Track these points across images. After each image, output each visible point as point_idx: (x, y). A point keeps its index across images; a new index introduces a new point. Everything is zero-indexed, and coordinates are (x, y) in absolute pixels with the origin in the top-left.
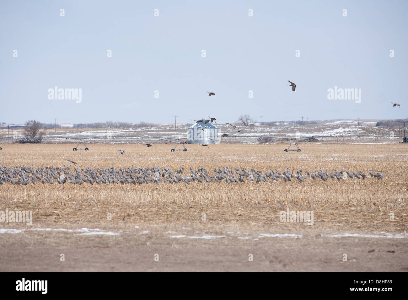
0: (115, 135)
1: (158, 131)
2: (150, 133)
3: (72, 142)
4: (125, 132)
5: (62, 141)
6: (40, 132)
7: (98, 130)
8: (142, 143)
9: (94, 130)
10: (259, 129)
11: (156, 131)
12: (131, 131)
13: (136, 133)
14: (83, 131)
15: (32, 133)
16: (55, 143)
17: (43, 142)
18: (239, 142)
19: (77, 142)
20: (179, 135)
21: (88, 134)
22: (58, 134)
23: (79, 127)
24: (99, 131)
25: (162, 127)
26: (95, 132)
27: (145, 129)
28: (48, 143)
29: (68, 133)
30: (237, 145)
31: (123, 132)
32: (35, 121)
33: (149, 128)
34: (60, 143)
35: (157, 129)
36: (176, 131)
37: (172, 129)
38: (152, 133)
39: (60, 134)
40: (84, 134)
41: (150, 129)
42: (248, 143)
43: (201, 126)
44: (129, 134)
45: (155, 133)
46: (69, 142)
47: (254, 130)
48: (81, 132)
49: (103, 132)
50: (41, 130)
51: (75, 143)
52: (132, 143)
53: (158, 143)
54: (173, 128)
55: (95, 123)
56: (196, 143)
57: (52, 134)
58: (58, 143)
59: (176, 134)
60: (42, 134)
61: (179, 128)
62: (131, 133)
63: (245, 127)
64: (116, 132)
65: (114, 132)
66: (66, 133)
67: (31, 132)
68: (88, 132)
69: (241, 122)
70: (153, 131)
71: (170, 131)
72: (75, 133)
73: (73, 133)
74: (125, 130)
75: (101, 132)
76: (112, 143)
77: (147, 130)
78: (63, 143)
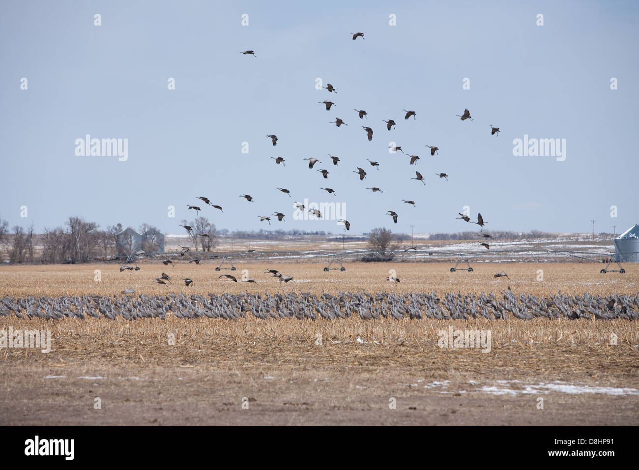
0: (502, 250)
1: (566, 243)
2: (554, 247)
3: (439, 260)
4: (516, 245)
5: (423, 259)
6: (392, 246)
7: (474, 242)
8: (543, 262)
9: (469, 242)
11: (562, 243)
12: (525, 244)
13: (532, 246)
14: (453, 244)
15: (380, 247)
16: (414, 262)
17: (396, 259)
19: (446, 260)
20: (598, 250)
21: (460, 248)
23: (442, 238)
25: (572, 238)
26: (471, 245)
27: (547, 240)
28: (403, 261)
29: (430, 246)
31: (512, 245)
32: (384, 230)
33: (552, 238)
34: (420, 261)
35: (565, 240)
36: (594, 243)
37: (587, 240)
38: (557, 246)
39: (420, 247)
40: (454, 248)
41: (553, 241)
43: (635, 235)
44: (521, 248)
45: (562, 246)
46: (435, 260)
48: (450, 244)
50: (393, 243)
51: (442, 261)
52: (528, 262)
53: (568, 262)
54: (589, 238)
55: (463, 233)
56: (627, 261)
58: (418, 262)
59: (593, 248)
60: (395, 248)
61: (598, 238)
62: (525, 246)
64: (503, 245)
65: (500, 245)
66: (428, 247)
67: (379, 245)
68: (461, 245)
70: (558, 243)
71: (584, 243)
72: (442, 247)
73: (439, 246)
76: (497, 261)
77: (549, 241)
78: (426, 261)
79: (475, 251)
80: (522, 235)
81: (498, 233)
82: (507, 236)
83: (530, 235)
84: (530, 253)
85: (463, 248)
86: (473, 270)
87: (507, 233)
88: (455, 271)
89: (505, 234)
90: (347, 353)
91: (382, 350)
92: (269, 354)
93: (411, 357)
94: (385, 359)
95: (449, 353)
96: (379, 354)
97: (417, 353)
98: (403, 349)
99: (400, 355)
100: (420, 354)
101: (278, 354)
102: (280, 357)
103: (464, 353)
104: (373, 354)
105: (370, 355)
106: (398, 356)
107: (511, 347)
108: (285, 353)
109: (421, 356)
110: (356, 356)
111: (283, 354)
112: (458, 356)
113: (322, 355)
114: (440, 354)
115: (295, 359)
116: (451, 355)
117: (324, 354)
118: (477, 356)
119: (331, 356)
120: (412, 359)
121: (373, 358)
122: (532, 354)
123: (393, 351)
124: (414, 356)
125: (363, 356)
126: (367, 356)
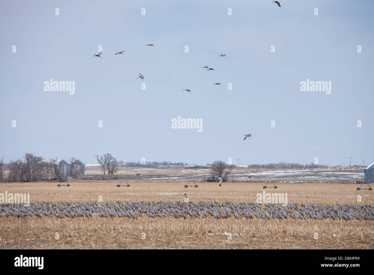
0: (294, 175)
1: (334, 171)
2: (326, 174)
3: (255, 181)
5: (245, 180)
6: (226, 172)
8: (320, 182)
9: (274, 170)
11: (331, 171)
13: (313, 173)
14: (263, 171)
15: (219, 172)
16: (239, 182)
17: (229, 181)
19: (260, 181)
20: (354, 176)
21: (268, 174)
22: (241, 173)
23: (255, 167)
24: (278, 172)
25: (337, 168)
26: (275, 172)
27: (322, 169)
28: (233, 182)
29: (250, 172)
31: (300, 172)
32: (221, 162)
33: (325, 168)
34: (243, 182)
35: (333, 170)
36: (351, 171)
37: (346, 169)
38: (328, 173)
39: (243, 173)
40: (264, 173)
41: (326, 170)
44: (306, 174)
45: (331, 173)
46: (252, 181)
48: (261, 171)
49: (282, 171)
50: (226, 170)
51: (257, 182)
52: (310, 183)
53: (335, 183)
54: (348, 168)
55: (269, 164)
56: (372, 183)
57: (235, 174)
58: (242, 182)
59: (351, 174)
60: (228, 173)
61: (353, 168)
62: (308, 173)
64: (294, 172)
65: (293, 172)
66: (248, 173)
67: (218, 172)
68: (269, 172)
70: (329, 171)
71: (345, 171)
72: (257, 173)
73: (254, 172)
74: (303, 170)
76: (291, 182)
77: (323, 170)
78: (247, 182)
79: (278, 175)
80: (305, 166)
81: (291, 164)
82: (296, 166)
83: (310, 166)
84: (313, 177)
85: (270, 174)
86: (277, 188)
87: (296, 164)
88: (266, 188)
89: (295, 165)
90: (221, 242)
91: (243, 240)
92: (171, 242)
93: (262, 245)
94: (246, 246)
95: (285, 242)
96: (241, 242)
97: (265, 242)
98: (255, 239)
99: (255, 243)
100: (267, 243)
101: (177, 242)
102: (178, 244)
103: (295, 243)
104: (237, 242)
105: (235, 243)
106: (253, 244)
107: (324, 239)
108: (182, 241)
109: (268, 244)
110: (227, 244)
111: (180, 242)
112: (292, 244)
113: (205, 243)
114: (280, 243)
115: (189, 246)
116: (287, 244)
117: (206, 242)
118: (304, 245)
119: (211, 244)
120: (263, 246)
121: (238, 245)
122: (339, 244)
123: (250, 241)
124: (264, 244)
125: (231, 244)
126: (233, 244)
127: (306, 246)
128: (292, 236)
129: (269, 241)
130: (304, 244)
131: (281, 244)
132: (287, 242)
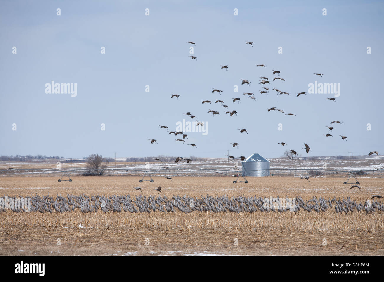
0: (172, 168)
1: (212, 164)
2: (204, 167)
3: (132, 174)
4: (181, 165)
5: (122, 174)
6: (103, 165)
7: (155, 163)
8: (198, 176)
9: (151, 164)
10: (308, 163)
11: (209, 164)
12: (186, 165)
13: (191, 166)
14: (141, 165)
15: (95, 166)
16: (116, 176)
17: (105, 174)
18: (289, 175)
19: (137, 174)
21: (145, 167)
22: (118, 167)
23: (134, 161)
24: (156, 165)
25: (215, 161)
27: (200, 162)
28: (109, 176)
29: (127, 166)
30: (289, 178)
31: (179, 165)
32: (98, 155)
33: (203, 161)
35: (211, 163)
36: (229, 164)
38: (206, 166)
39: (120, 167)
40: (141, 167)
41: (204, 163)
42: (299, 176)
43: (254, 159)
44: (184, 167)
45: (209, 166)
46: (129, 175)
47: (303, 164)
48: (139, 165)
49: (160, 165)
50: (103, 164)
51: (134, 175)
52: (188, 176)
53: (213, 176)
54: (226, 161)
55: (148, 158)
56: (249, 176)
57: (112, 167)
58: (119, 176)
59: (228, 167)
60: (104, 167)
61: (232, 161)
62: (186, 166)
63: (295, 161)
64: (173, 165)
65: (171, 166)
66: (125, 166)
67: (94, 165)
68: (146, 165)
69: (286, 156)
70: (207, 164)
71: (223, 164)
72: (134, 166)
73: (132, 166)
74: (181, 163)
75: (158, 165)
76: (169, 175)
77: (202, 163)
78: (123, 176)
79: (155, 169)
81: (170, 157)
83: (189, 159)
84: (190, 170)
85: (147, 167)
86: (153, 181)
88: (142, 182)
91: (95, 232)
94: (97, 238)
95: (138, 234)
96: (93, 235)
97: (117, 234)
98: (108, 231)
99: (106, 235)
101: (27, 235)
103: (147, 234)
104: (89, 235)
105: (87, 236)
107: (177, 230)
108: (32, 234)
109: (119, 236)
110: (78, 236)
115: (38, 239)
117: (57, 235)
119: (62, 236)
120: (114, 238)
121: (89, 237)
122: (190, 234)
123: (102, 233)
124: (116, 236)
125: (83, 236)
126: (85, 236)
127: (157, 237)
128: (147, 228)
129: (121, 232)
130: (156, 235)
131: (133, 236)
132: (140, 233)
